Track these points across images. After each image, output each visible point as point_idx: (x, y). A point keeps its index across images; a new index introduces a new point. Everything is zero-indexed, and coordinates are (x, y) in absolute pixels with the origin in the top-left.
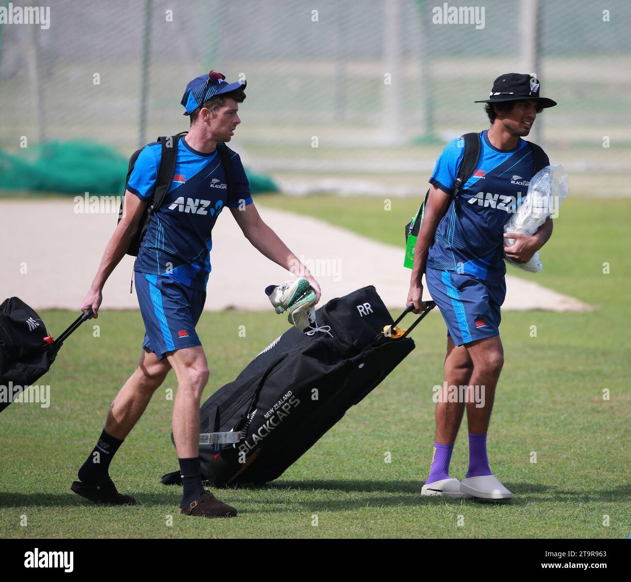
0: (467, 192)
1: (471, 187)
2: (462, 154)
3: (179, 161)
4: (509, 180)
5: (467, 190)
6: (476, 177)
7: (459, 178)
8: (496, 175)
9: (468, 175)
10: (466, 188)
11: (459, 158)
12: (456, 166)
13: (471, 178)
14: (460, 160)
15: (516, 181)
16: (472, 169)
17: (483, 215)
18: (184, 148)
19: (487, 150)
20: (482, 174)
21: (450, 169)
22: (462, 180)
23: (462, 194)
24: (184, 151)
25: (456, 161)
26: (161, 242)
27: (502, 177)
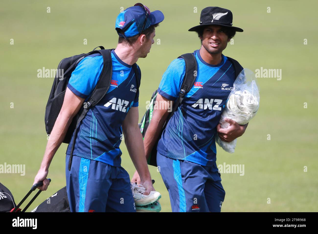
0: (190, 99)
1: (192, 96)
2: (184, 71)
3: (115, 70)
4: (220, 87)
5: (190, 98)
6: (197, 87)
7: (182, 89)
8: (210, 85)
9: (190, 87)
10: (189, 96)
11: (182, 75)
12: (180, 80)
13: (193, 88)
14: (184, 76)
15: (225, 88)
16: (193, 82)
17: (203, 115)
18: (116, 60)
19: (201, 65)
20: (200, 85)
21: (176, 83)
22: (186, 91)
23: (186, 101)
24: (116, 62)
25: (180, 77)
26: (95, 132)
27: (215, 86)
